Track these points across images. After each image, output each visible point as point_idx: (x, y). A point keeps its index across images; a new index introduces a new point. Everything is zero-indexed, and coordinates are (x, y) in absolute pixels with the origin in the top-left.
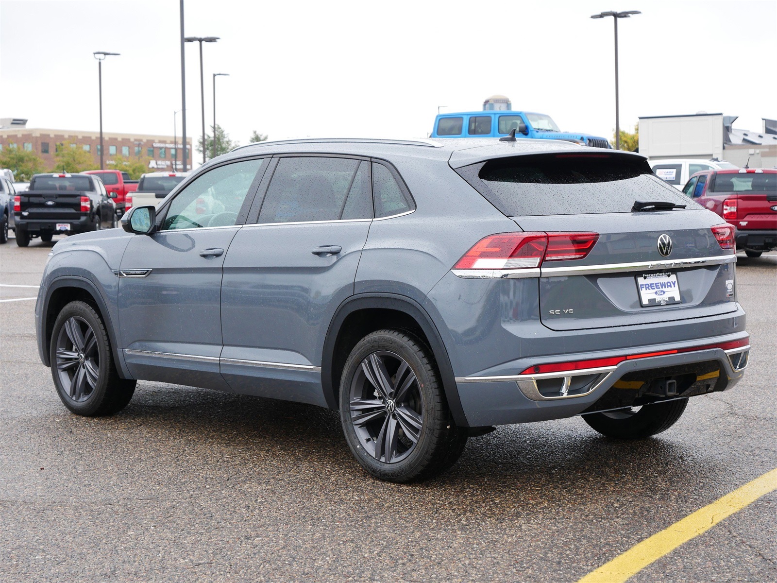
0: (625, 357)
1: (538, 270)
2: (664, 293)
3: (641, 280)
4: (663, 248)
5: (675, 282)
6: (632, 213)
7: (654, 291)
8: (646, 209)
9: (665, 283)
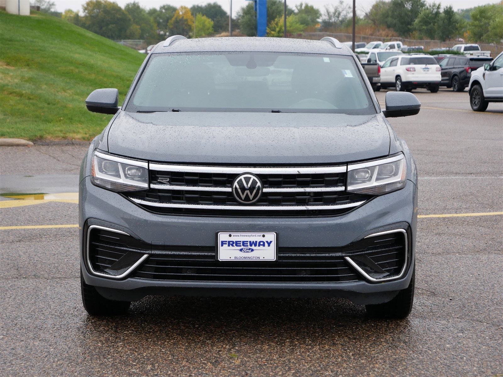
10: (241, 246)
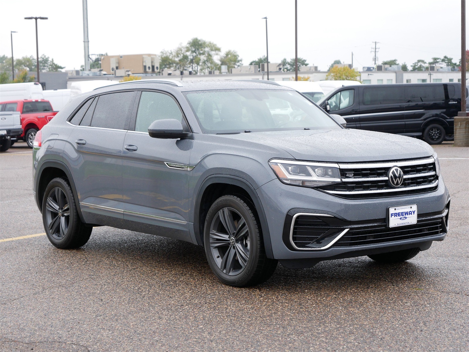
10: (400, 216)
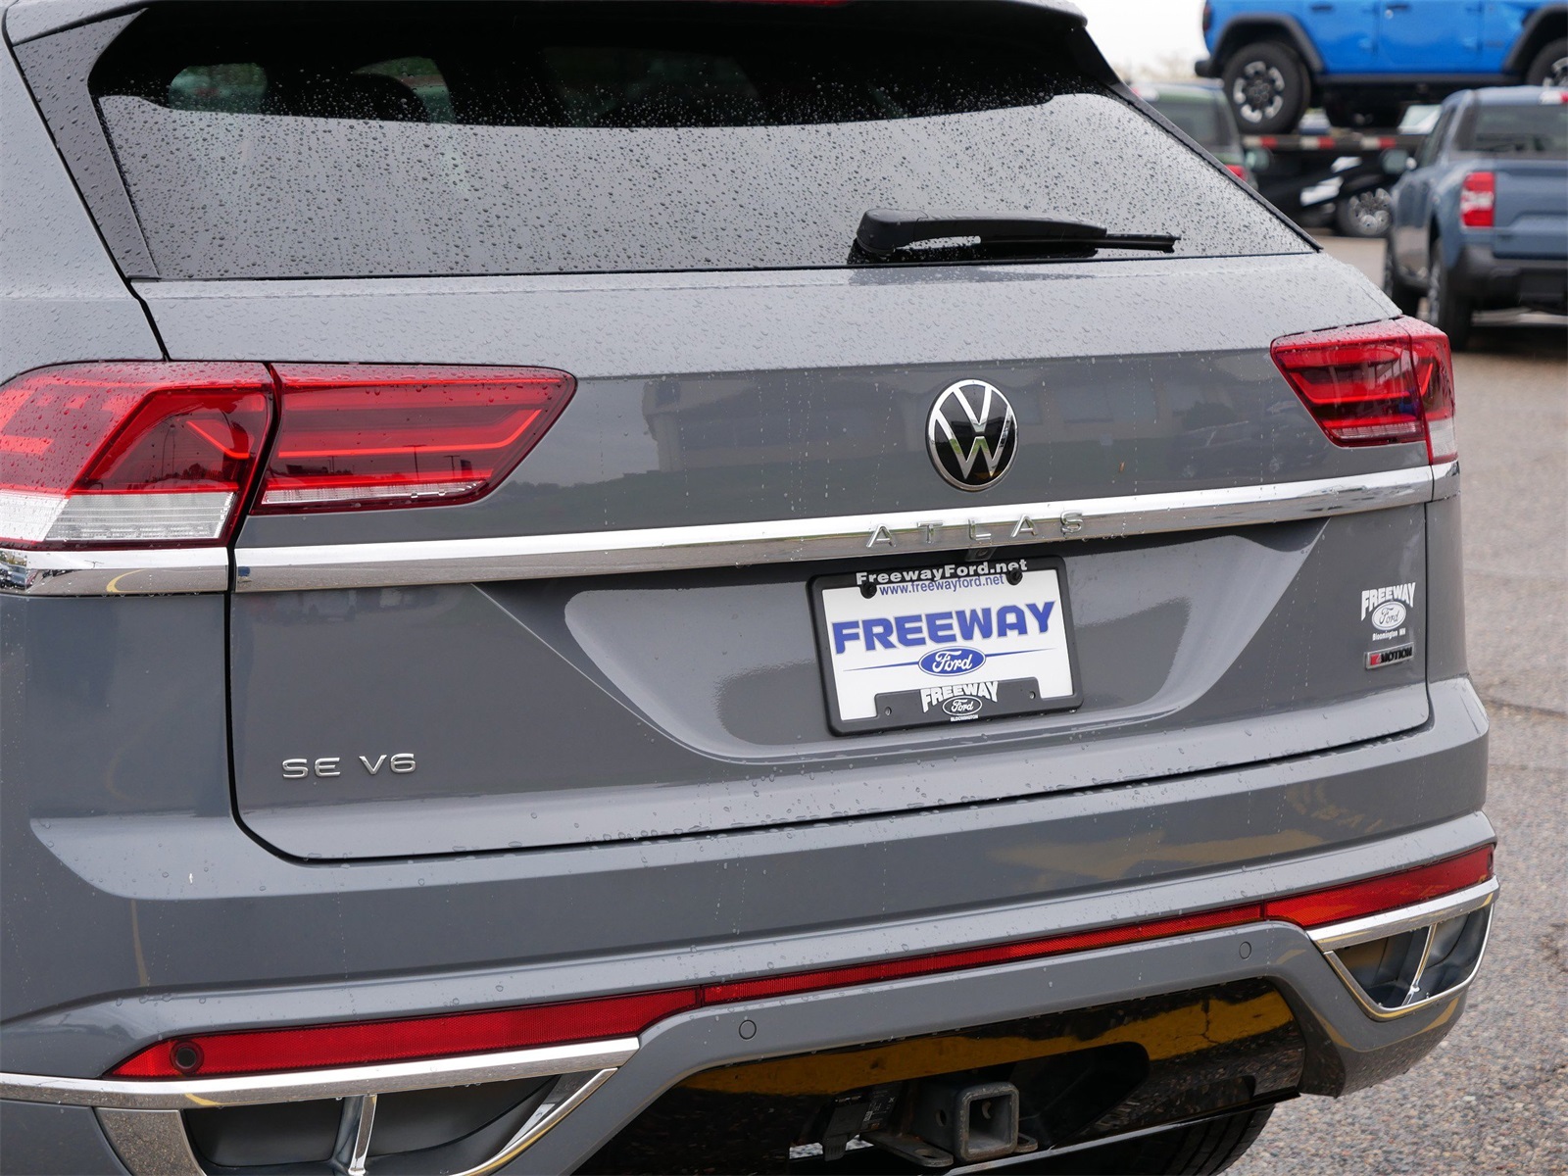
0: (701, 994)
1: (218, 556)
2: (978, 660)
3: (841, 604)
4: (957, 448)
5: (1049, 606)
6: (850, 273)
7: (918, 653)
8: (926, 252)
9: (987, 612)
